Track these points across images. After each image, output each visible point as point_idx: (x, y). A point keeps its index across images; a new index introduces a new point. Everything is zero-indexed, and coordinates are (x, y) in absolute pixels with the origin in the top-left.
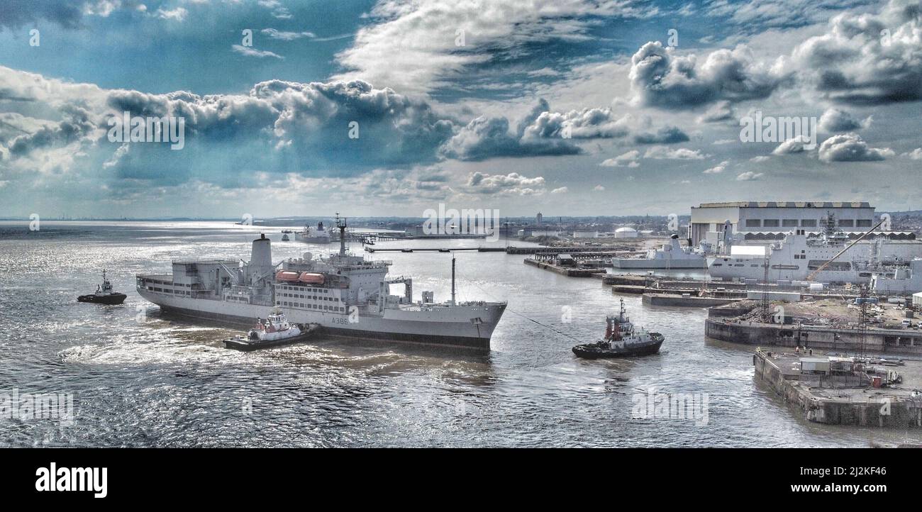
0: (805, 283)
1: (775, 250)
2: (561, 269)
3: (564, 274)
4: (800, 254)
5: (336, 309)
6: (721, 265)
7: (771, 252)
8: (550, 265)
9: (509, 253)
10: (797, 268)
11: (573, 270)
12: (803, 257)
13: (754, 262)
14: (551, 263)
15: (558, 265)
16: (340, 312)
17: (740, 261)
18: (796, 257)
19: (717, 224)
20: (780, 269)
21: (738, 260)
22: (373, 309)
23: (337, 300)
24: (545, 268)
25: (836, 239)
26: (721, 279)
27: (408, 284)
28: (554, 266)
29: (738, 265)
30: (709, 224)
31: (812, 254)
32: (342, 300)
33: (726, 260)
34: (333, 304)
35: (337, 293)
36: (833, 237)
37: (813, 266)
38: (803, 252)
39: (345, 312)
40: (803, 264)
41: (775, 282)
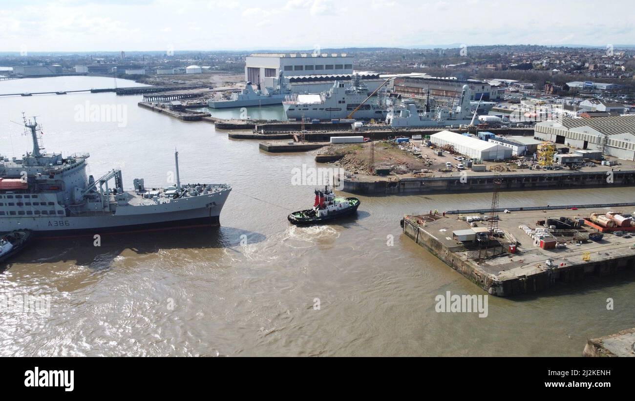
0: (348, 121)
1: (326, 98)
2: (176, 114)
3: (180, 118)
4: (342, 100)
5: (52, 212)
6: (294, 109)
7: (324, 99)
8: (163, 110)
9: (118, 94)
10: (341, 110)
11: (187, 115)
12: (344, 102)
13: (314, 107)
14: (163, 107)
15: (171, 109)
16: (57, 215)
17: (306, 107)
18: (340, 102)
19: (265, 69)
20: (331, 110)
21: (304, 106)
22: (92, 206)
23: (52, 204)
24: (160, 111)
25: (362, 90)
26: (295, 119)
27: (118, 177)
28: (167, 110)
29: (305, 109)
30: (259, 68)
31: (349, 100)
32: (59, 203)
33: (297, 106)
34: (48, 208)
35: (51, 197)
36: (360, 88)
37: (349, 107)
38: (344, 99)
39: (65, 214)
40: (344, 107)
41: (330, 120)
